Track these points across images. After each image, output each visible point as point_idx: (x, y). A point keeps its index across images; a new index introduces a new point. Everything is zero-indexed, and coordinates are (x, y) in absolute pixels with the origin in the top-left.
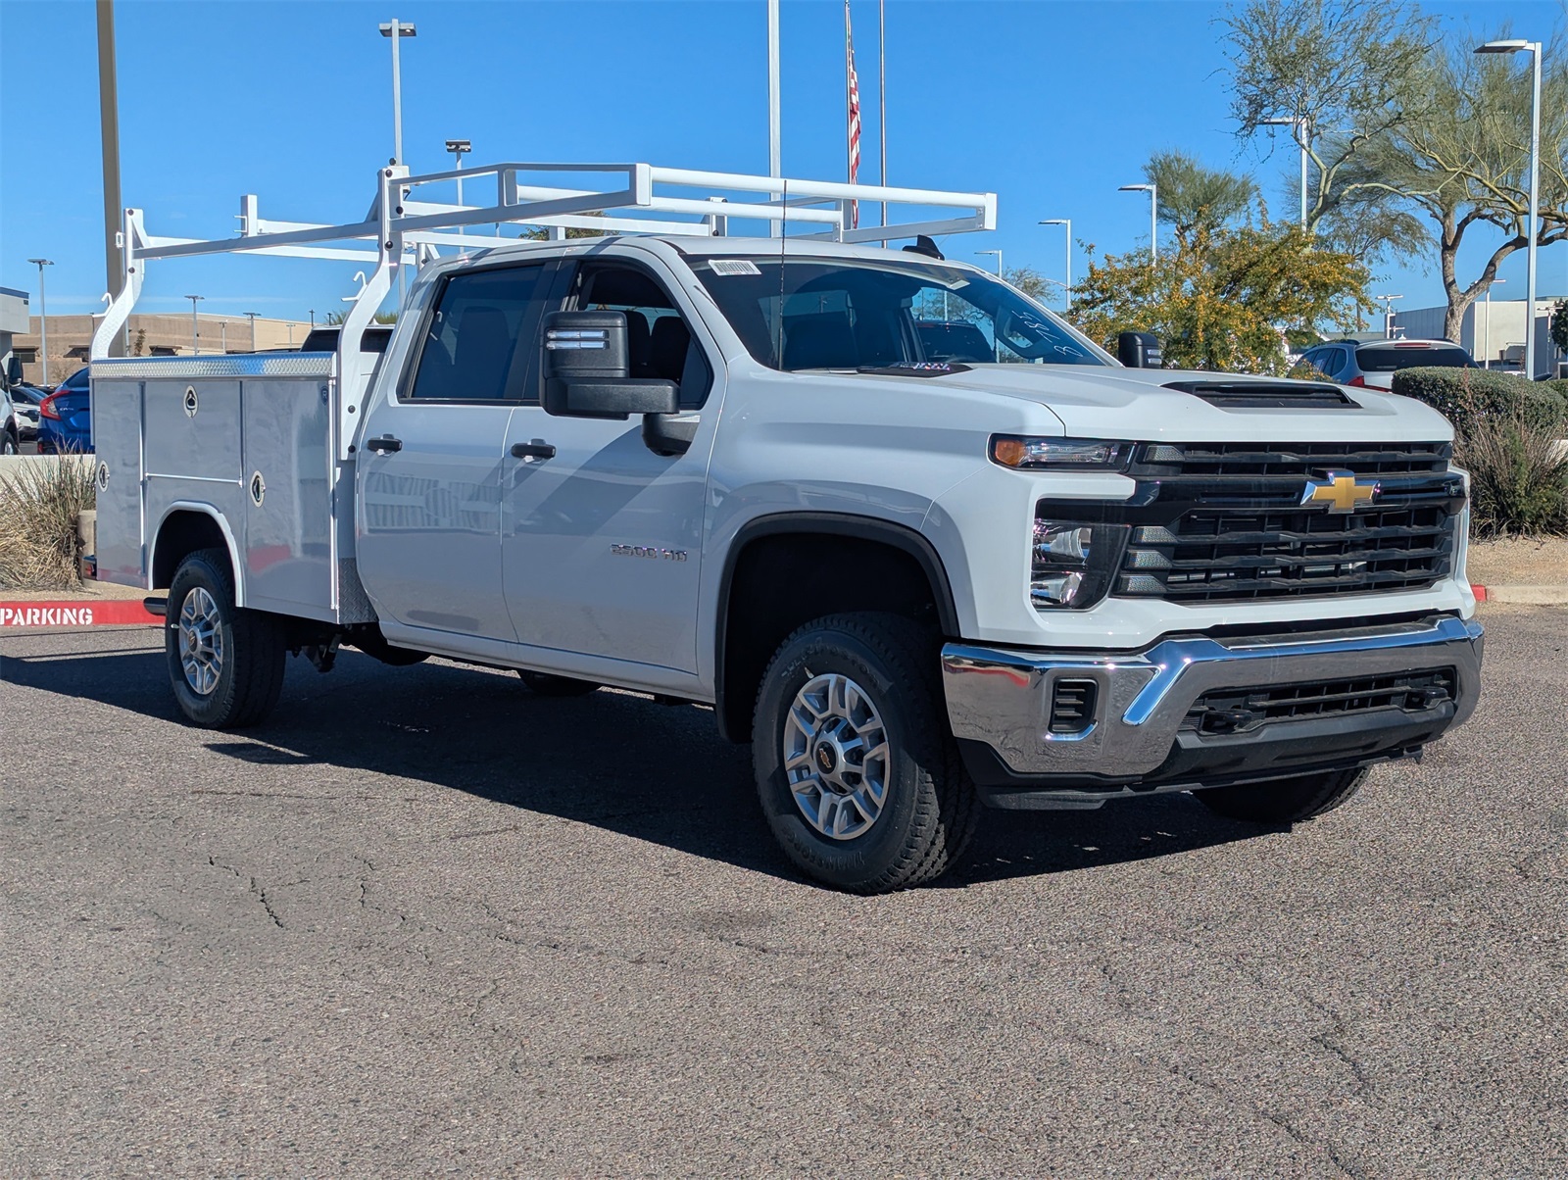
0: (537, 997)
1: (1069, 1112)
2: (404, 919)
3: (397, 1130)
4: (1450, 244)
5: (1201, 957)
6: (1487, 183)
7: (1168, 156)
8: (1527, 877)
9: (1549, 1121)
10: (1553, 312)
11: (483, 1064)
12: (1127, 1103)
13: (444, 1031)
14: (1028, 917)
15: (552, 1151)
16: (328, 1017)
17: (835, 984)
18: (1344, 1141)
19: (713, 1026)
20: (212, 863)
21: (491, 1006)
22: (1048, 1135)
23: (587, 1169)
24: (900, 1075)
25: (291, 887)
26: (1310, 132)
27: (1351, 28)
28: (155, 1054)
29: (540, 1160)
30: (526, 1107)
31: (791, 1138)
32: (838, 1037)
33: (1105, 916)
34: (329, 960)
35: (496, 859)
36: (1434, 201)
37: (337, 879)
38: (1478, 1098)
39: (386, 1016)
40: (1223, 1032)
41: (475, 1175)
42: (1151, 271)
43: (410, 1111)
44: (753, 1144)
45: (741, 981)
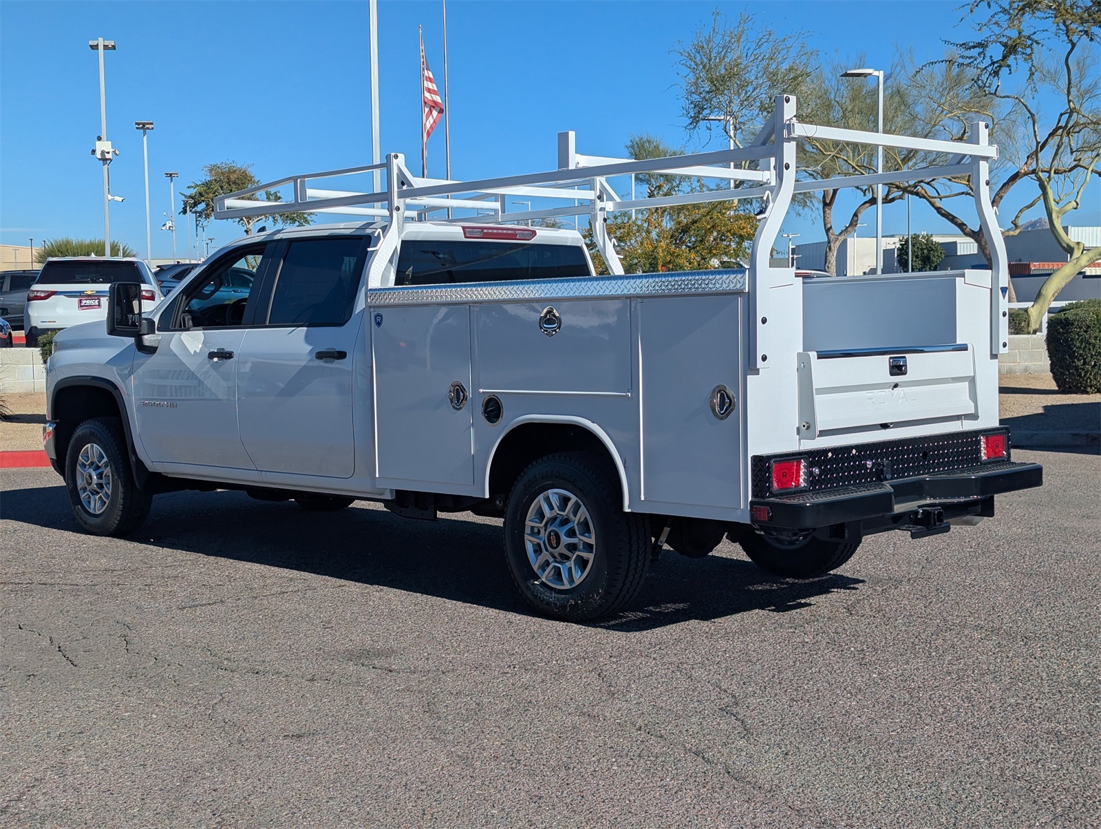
0: (249, 703)
1: (578, 754)
2: (156, 659)
3: (173, 780)
4: (828, 202)
5: (657, 665)
6: (851, 162)
7: (642, 138)
8: (851, 614)
9: (849, 748)
10: (898, 245)
11: (220, 742)
12: (612, 747)
13: (193, 724)
14: (553, 646)
15: (270, 788)
16: (117, 718)
17: (436, 689)
18: (734, 763)
19: (362, 715)
20: (20, 628)
21: (219, 709)
22: (565, 767)
23: (292, 796)
24: (477, 738)
25: (78, 642)
26: (735, 127)
27: (760, 58)
28: (10, 743)
29: (263, 793)
30: (251, 764)
31: (414, 775)
32: (439, 718)
33: (600, 643)
34: (112, 685)
35: (212, 621)
36: (818, 173)
37: (108, 637)
38: (811, 737)
39: (155, 716)
40: (668, 707)
41: (224, 802)
42: (630, 226)
43: (178, 769)
44: (391, 779)
45: (377, 689)
